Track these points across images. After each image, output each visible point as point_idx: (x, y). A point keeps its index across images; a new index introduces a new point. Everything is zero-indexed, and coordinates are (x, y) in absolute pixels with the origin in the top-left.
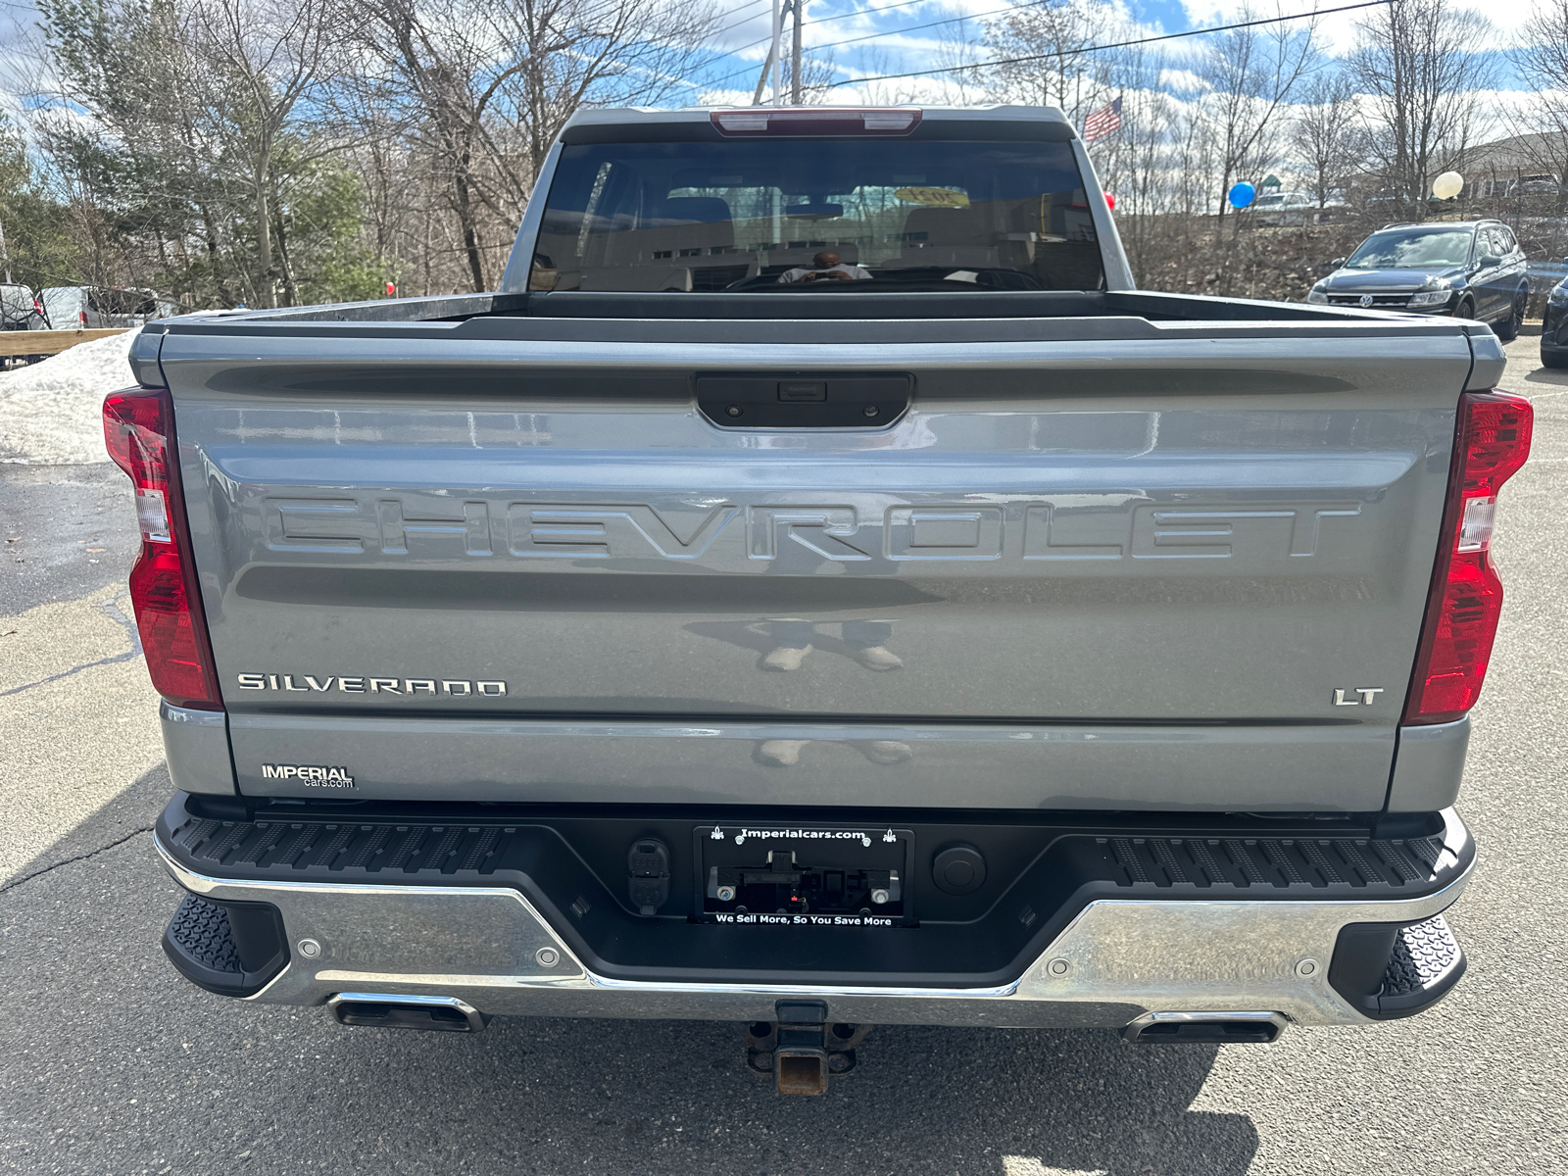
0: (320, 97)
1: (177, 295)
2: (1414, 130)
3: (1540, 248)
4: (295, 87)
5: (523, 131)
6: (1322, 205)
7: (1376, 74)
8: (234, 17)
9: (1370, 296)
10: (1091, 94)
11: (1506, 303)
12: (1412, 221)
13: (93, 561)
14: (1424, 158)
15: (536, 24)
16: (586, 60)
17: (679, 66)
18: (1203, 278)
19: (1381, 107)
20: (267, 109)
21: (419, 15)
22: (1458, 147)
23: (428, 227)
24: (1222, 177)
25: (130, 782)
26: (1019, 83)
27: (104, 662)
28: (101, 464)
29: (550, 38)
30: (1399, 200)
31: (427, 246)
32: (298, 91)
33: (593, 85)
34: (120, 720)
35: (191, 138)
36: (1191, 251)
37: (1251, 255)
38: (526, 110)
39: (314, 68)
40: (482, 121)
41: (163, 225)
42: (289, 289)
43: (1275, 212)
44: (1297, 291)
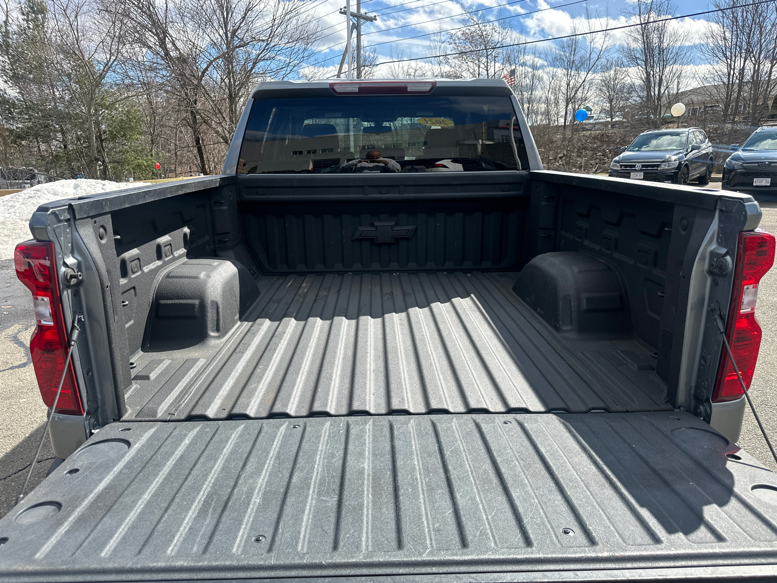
0: (120, 71)
1: (47, 171)
2: (655, 84)
3: (715, 140)
4: (108, 66)
5: (224, 88)
6: (612, 120)
7: (636, 58)
8: (75, 31)
9: (640, 164)
10: (501, 68)
11: (703, 167)
12: (655, 128)
13: (5, 313)
14: (660, 97)
15: (229, 35)
16: (255, 53)
17: (301, 56)
18: (557, 156)
19: (639, 74)
20: (93, 77)
21: (170, 31)
22: (675, 92)
23: (176, 135)
24: (564, 107)
25: (27, 435)
26: (466, 63)
27: (12, 368)
28: (9, 260)
29: (236, 42)
30: (649, 118)
31: (176, 145)
32: (109, 68)
33: (258, 65)
34: (21, 401)
35: (54, 92)
36: (551, 143)
37: (580, 144)
38: (225, 77)
39: (117, 57)
40: (203, 83)
41: (39, 135)
42: (105, 167)
43: (591, 124)
44: (602, 161)
